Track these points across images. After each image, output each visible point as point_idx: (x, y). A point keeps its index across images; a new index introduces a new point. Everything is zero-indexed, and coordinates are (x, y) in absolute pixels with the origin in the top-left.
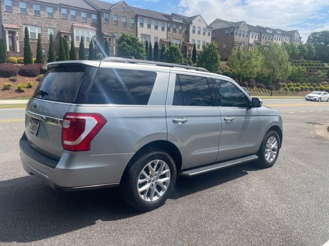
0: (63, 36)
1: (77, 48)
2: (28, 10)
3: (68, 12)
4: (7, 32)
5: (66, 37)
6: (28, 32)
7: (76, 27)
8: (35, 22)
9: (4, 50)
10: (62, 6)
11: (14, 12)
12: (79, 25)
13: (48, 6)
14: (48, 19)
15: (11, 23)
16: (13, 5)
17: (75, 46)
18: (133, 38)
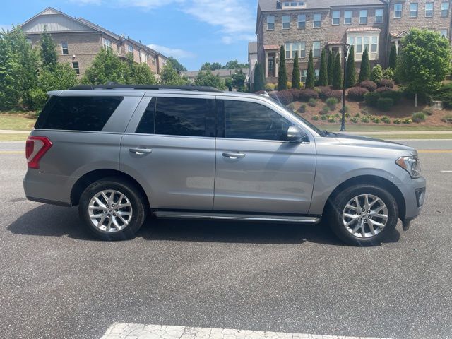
0: (331, 49)
1: (357, 62)
2: (292, 23)
3: (342, 15)
4: (267, 55)
5: (336, 50)
6: (284, 51)
7: (351, 33)
8: (299, 37)
9: (262, 76)
10: (333, 9)
11: (276, 30)
12: (355, 30)
13: (315, 13)
14: (314, 30)
15: (273, 44)
16: (276, 21)
17: (356, 59)
18: (428, 35)
